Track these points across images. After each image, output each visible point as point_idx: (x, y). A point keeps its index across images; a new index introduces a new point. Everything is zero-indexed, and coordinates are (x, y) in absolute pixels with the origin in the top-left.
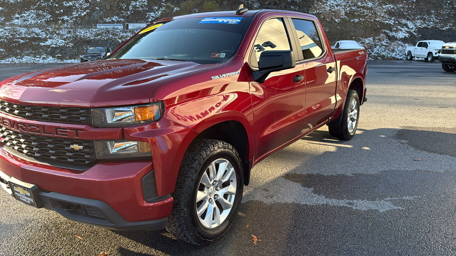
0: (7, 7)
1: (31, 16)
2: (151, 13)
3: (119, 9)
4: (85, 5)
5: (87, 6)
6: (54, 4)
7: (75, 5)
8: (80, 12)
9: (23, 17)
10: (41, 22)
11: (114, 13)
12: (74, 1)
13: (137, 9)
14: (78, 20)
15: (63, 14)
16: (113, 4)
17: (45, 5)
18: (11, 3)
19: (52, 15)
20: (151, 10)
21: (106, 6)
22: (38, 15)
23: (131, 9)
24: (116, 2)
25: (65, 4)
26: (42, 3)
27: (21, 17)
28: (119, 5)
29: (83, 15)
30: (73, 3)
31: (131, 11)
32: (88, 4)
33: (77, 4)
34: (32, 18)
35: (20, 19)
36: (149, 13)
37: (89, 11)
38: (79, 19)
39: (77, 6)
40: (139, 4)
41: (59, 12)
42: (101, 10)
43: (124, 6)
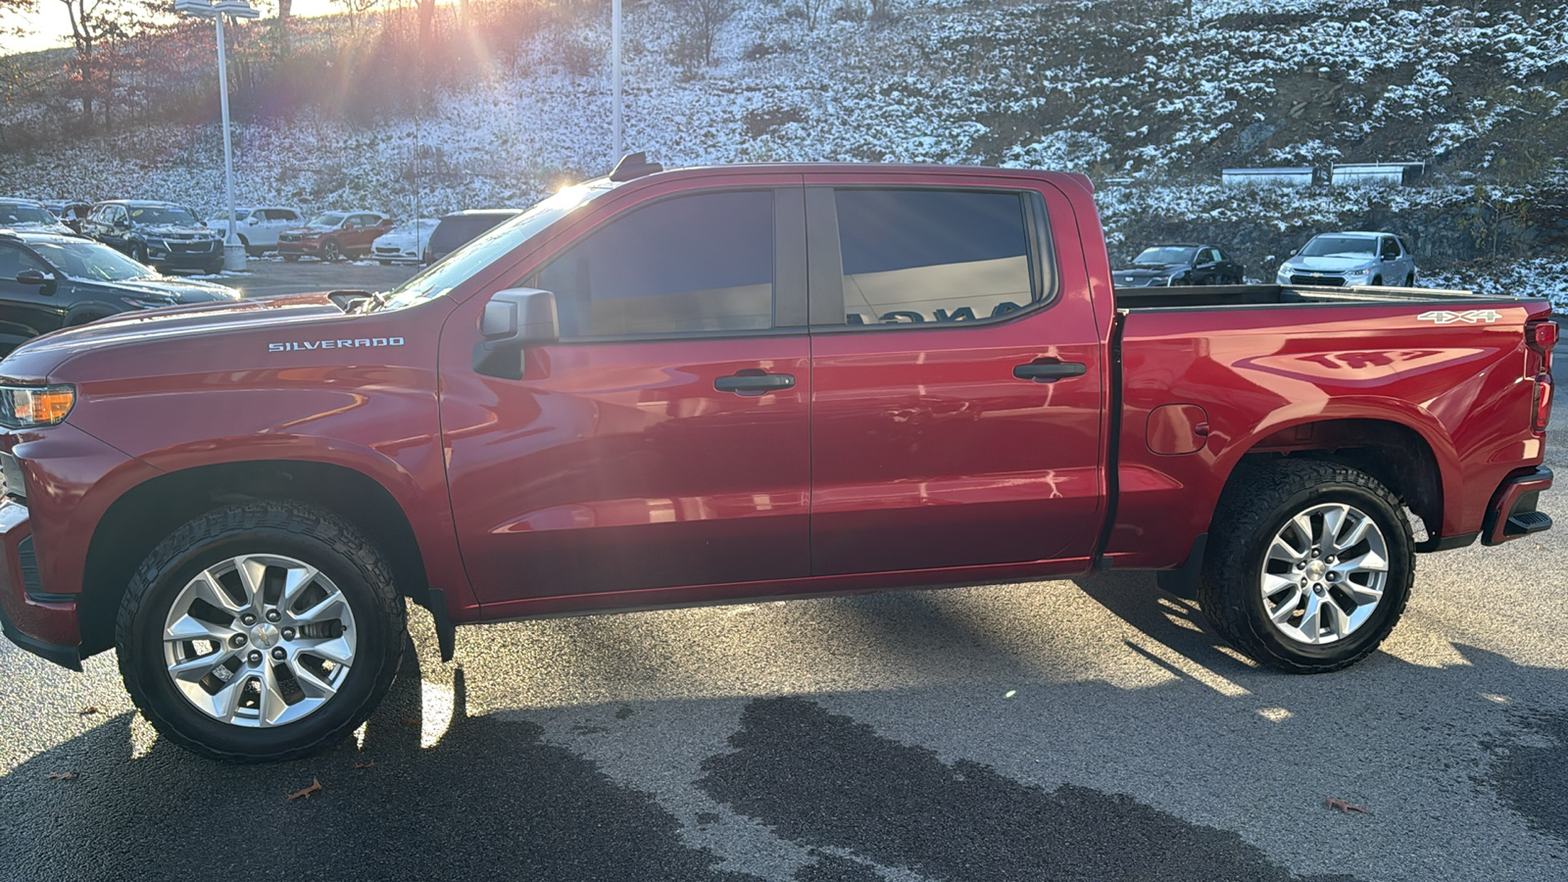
0: (1000, 126)
1: (1053, 149)
2: (1451, 126)
3: (1336, 116)
4: (1223, 107)
5: (1227, 110)
6: (1129, 108)
7: (1190, 108)
8: (1202, 129)
9: (1033, 153)
10: (1076, 165)
11: (1315, 131)
12: (1189, 97)
13: (1402, 112)
14: (1184, 157)
15: (1143, 141)
16: (1319, 98)
17: (1103, 114)
18: (1013, 112)
19: (1114, 144)
20: (1456, 112)
21: (1293, 106)
22: (1074, 146)
23: (1378, 114)
24: (1331, 93)
25: (1160, 106)
26: (1098, 107)
27: (1028, 153)
28: (1340, 101)
29: (1205, 138)
30: (1187, 103)
31: (1378, 119)
32: (1231, 104)
33: (1198, 105)
34: (1054, 154)
35: (1021, 158)
36: (1447, 123)
37: (1230, 125)
38: (1189, 153)
39: (1195, 111)
40: (1416, 93)
41: (1133, 134)
42: (1269, 121)
43: (1355, 102)
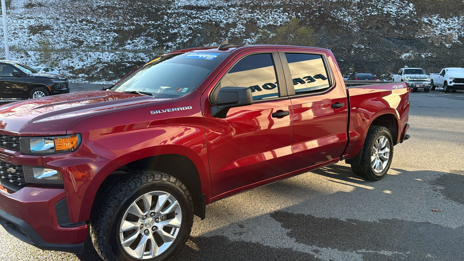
0: (122, 34)
1: (141, 42)
2: (247, 40)
3: (218, 36)
4: (188, 32)
5: (190, 33)
6: (162, 31)
7: (179, 32)
8: (184, 38)
9: (134, 43)
10: (149, 47)
11: (214, 40)
12: (179, 29)
13: (235, 36)
14: (180, 46)
15: (168, 41)
16: (214, 31)
17: (154, 32)
18: (125, 30)
19: (159, 41)
20: (248, 36)
21: (207, 33)
22: (147, 41)
23: (229, 36)
24: (216, 29)
25: (170, 31)
26: (152, 30)
27: (133, 43)
28: (219, 32)
29: (185, 41)
30: (178, 30)
31: (229, 37)
32: (191, 31)
33: (182, 31)
34: (141, 43)
35: (131, 44)
36: (246, 39)
37: (191, 37)
38: (181, 45)
39: (181, 33)
40: (238, 31)
41: (164, 39)
42: (202, 37)
43: (223, 32)
